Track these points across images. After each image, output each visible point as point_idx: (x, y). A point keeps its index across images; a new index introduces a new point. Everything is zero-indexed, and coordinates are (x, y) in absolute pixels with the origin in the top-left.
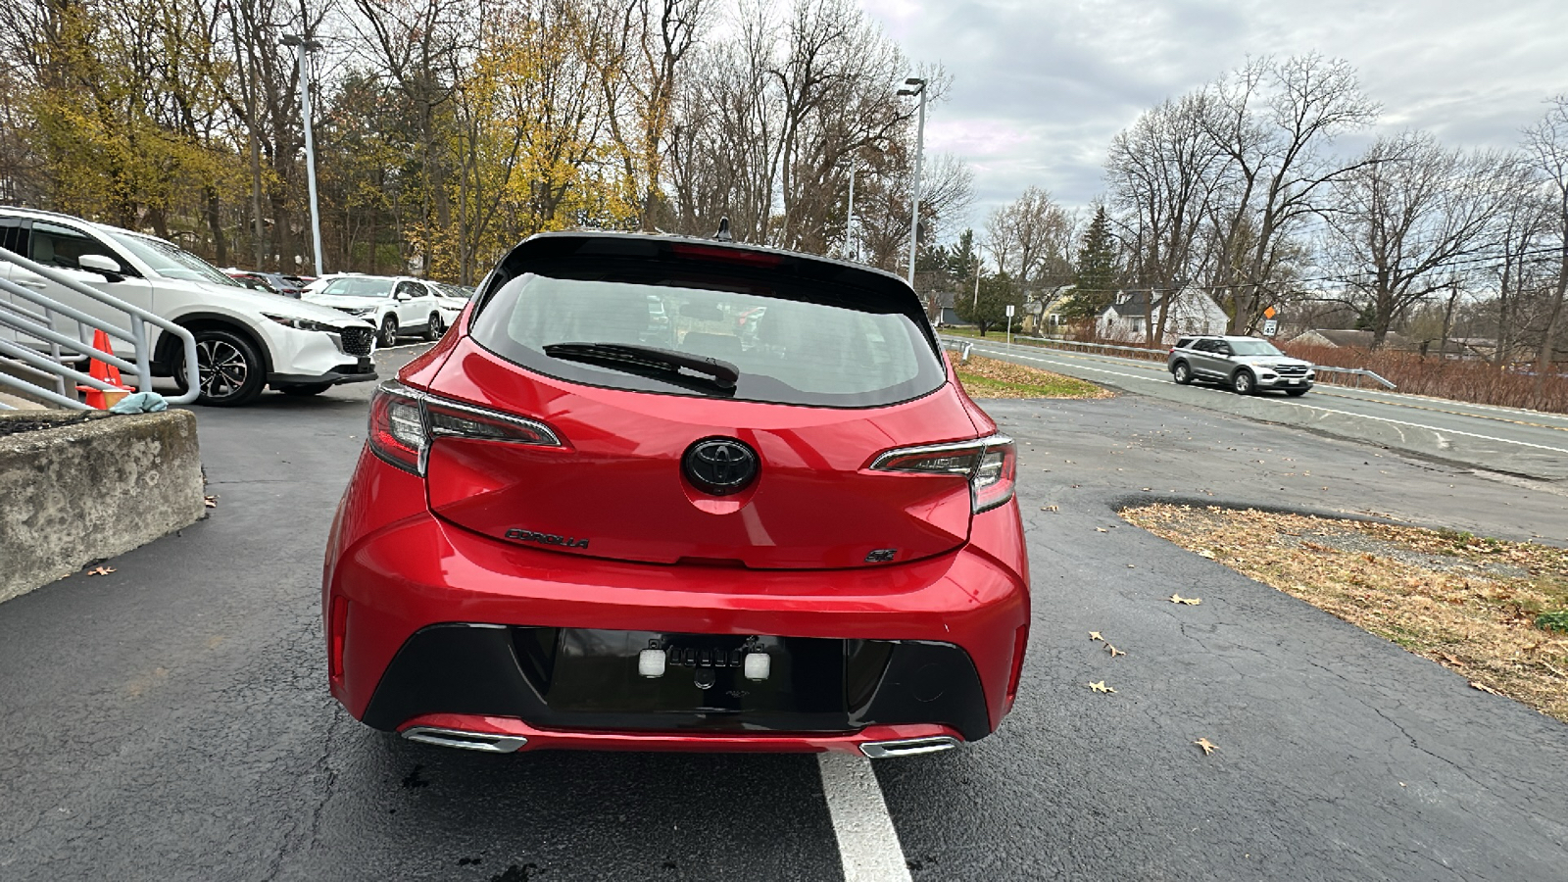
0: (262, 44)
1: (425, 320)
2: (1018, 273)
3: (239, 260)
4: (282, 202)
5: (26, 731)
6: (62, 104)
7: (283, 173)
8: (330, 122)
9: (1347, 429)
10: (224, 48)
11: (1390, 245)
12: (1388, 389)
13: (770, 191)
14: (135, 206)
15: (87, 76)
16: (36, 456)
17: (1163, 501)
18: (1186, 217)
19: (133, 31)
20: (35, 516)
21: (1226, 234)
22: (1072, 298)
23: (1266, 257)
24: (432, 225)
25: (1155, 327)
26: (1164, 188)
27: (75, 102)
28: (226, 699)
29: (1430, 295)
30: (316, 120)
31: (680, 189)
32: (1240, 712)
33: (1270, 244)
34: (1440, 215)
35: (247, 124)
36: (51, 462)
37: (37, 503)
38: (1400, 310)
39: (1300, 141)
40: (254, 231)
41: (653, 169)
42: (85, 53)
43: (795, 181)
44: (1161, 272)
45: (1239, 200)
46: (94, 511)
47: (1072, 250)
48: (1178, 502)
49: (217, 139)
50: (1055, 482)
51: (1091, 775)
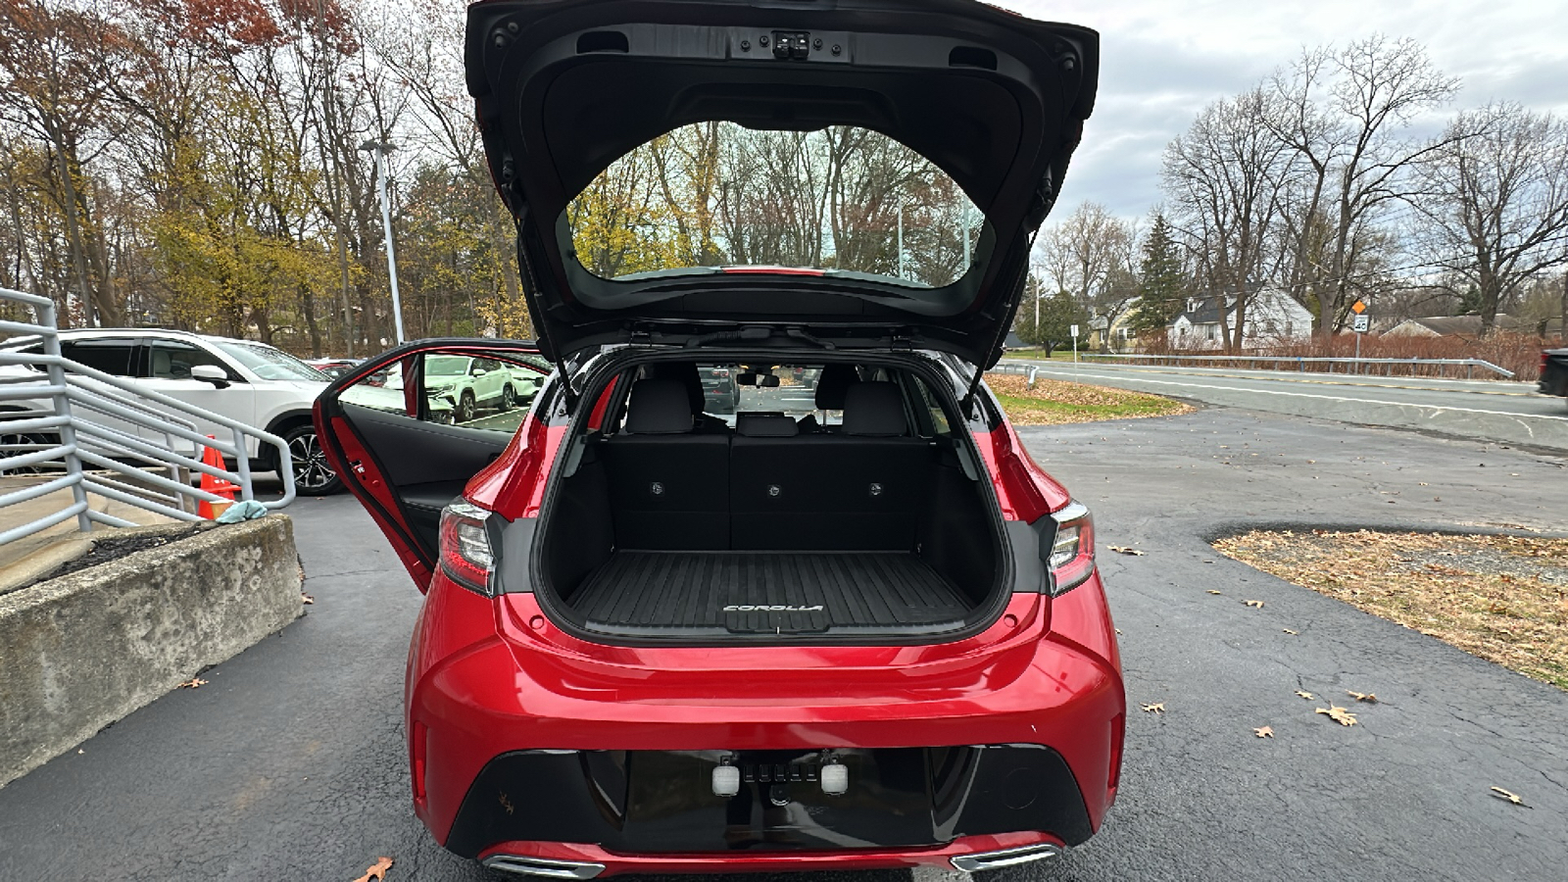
0: (345, 150)
1: (500, 392)
2: (1080, 289)
3: (332, 348)
4: (367, 292)
5: (145, 853)
6: (177, 223)
7: (367, 265)
8: (407, 214)
9: (1465, 427)
10: (312, 158)
11: (1487, 223)
12: (1505, 377)
13: (820, 234)
14: (241, 307)
15: (197, 195)
16: (152, 574)
17: (1262, 529)
18: (1254, 217)
19: (234, 153)
20: (152, 631)
21: (1299, 229)
22: (1139, 310)
23: (1348, 248)
24: (503, 299)
25: (1232, 334)
26: (1226, 188)
27: (189, 221)
28: (322, 811)
29: (1541, 270)
30: (394, 214)
31: (732, 241)
32: (1378, 783)
33: (1350, 234)
34: (1540, 186)
35: (334, 223)
36: (165, 579)
37: (153, 618)
38: (1508, 290)
39: (1371, 127)
40: (344, 320)
41: (705, 224)
42: (195, 177)
43: (844, 221)
44: (1233, 276)
45: (1311, 193)
46: (205, 620)
47: (1135, 259)
48: (1278, 528)
49: (310, 239)
50: (1139, 514)
51: (1212, 867)
